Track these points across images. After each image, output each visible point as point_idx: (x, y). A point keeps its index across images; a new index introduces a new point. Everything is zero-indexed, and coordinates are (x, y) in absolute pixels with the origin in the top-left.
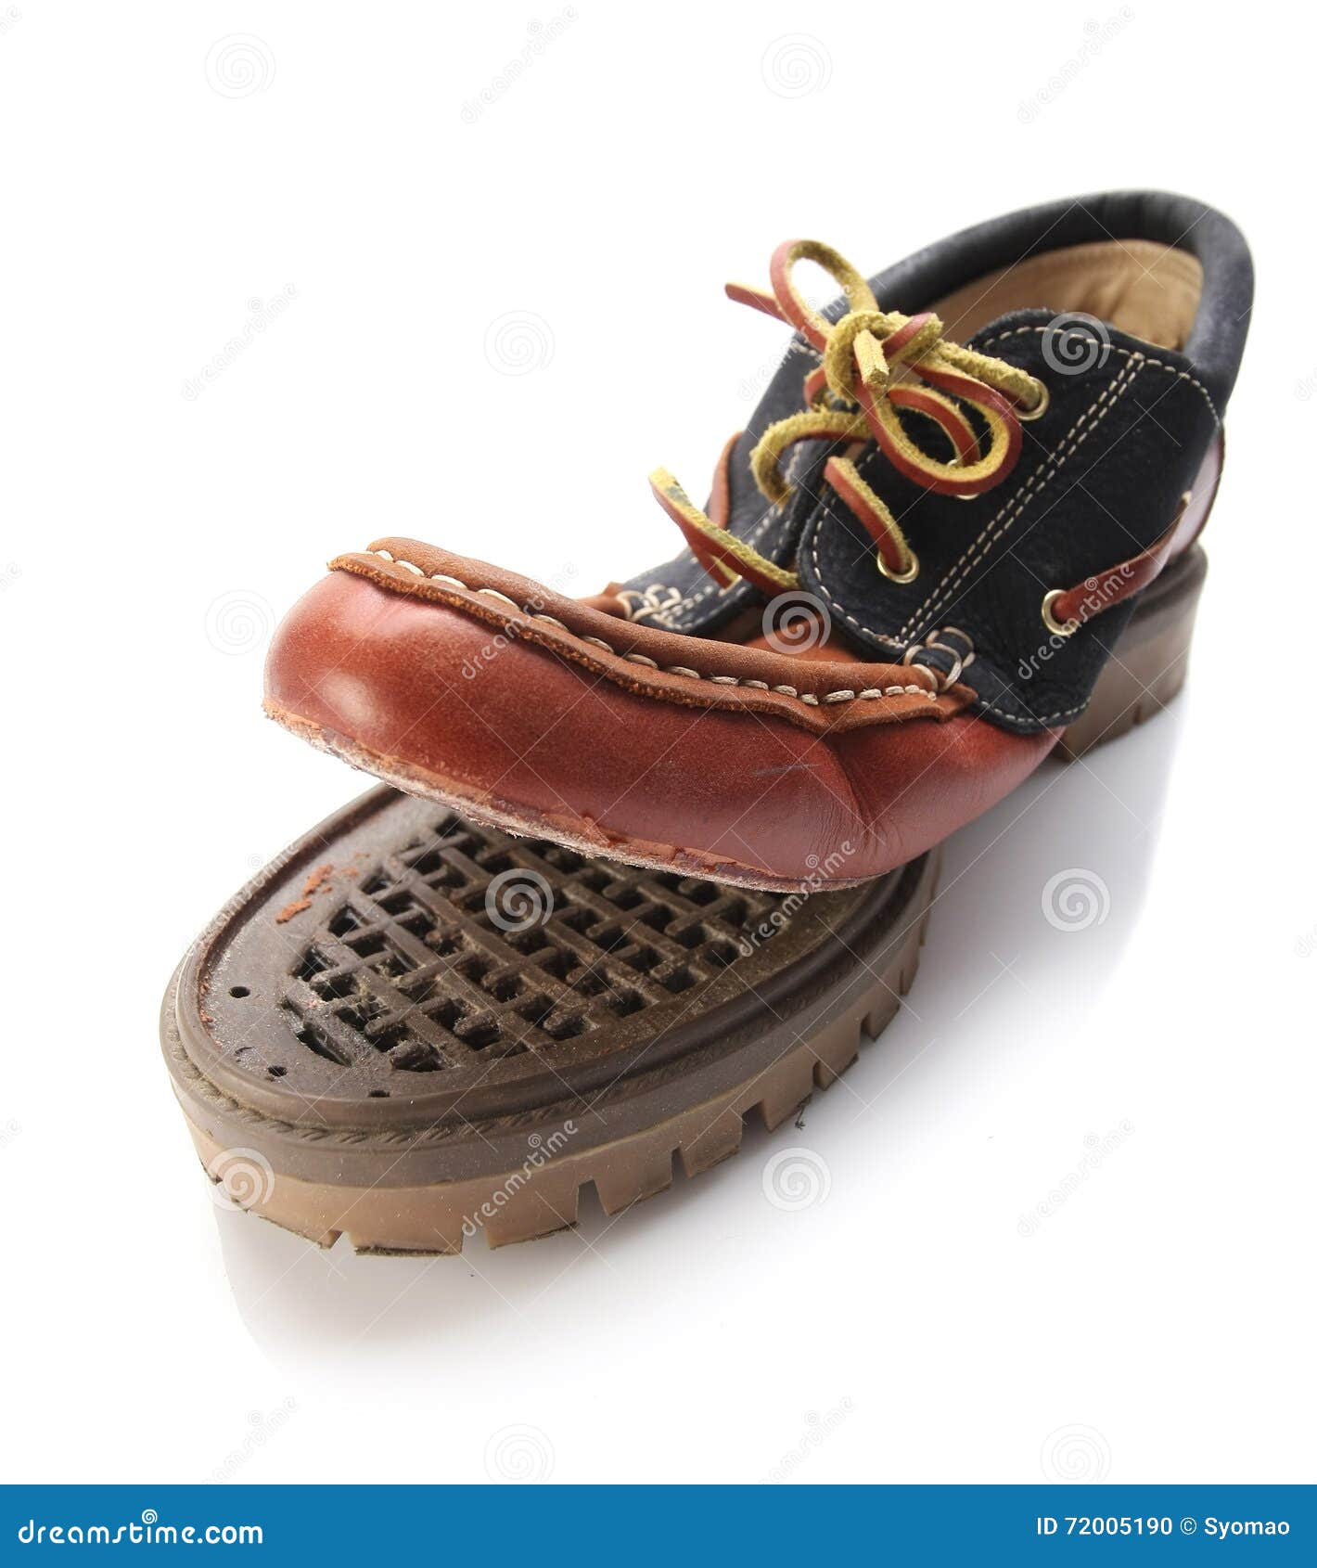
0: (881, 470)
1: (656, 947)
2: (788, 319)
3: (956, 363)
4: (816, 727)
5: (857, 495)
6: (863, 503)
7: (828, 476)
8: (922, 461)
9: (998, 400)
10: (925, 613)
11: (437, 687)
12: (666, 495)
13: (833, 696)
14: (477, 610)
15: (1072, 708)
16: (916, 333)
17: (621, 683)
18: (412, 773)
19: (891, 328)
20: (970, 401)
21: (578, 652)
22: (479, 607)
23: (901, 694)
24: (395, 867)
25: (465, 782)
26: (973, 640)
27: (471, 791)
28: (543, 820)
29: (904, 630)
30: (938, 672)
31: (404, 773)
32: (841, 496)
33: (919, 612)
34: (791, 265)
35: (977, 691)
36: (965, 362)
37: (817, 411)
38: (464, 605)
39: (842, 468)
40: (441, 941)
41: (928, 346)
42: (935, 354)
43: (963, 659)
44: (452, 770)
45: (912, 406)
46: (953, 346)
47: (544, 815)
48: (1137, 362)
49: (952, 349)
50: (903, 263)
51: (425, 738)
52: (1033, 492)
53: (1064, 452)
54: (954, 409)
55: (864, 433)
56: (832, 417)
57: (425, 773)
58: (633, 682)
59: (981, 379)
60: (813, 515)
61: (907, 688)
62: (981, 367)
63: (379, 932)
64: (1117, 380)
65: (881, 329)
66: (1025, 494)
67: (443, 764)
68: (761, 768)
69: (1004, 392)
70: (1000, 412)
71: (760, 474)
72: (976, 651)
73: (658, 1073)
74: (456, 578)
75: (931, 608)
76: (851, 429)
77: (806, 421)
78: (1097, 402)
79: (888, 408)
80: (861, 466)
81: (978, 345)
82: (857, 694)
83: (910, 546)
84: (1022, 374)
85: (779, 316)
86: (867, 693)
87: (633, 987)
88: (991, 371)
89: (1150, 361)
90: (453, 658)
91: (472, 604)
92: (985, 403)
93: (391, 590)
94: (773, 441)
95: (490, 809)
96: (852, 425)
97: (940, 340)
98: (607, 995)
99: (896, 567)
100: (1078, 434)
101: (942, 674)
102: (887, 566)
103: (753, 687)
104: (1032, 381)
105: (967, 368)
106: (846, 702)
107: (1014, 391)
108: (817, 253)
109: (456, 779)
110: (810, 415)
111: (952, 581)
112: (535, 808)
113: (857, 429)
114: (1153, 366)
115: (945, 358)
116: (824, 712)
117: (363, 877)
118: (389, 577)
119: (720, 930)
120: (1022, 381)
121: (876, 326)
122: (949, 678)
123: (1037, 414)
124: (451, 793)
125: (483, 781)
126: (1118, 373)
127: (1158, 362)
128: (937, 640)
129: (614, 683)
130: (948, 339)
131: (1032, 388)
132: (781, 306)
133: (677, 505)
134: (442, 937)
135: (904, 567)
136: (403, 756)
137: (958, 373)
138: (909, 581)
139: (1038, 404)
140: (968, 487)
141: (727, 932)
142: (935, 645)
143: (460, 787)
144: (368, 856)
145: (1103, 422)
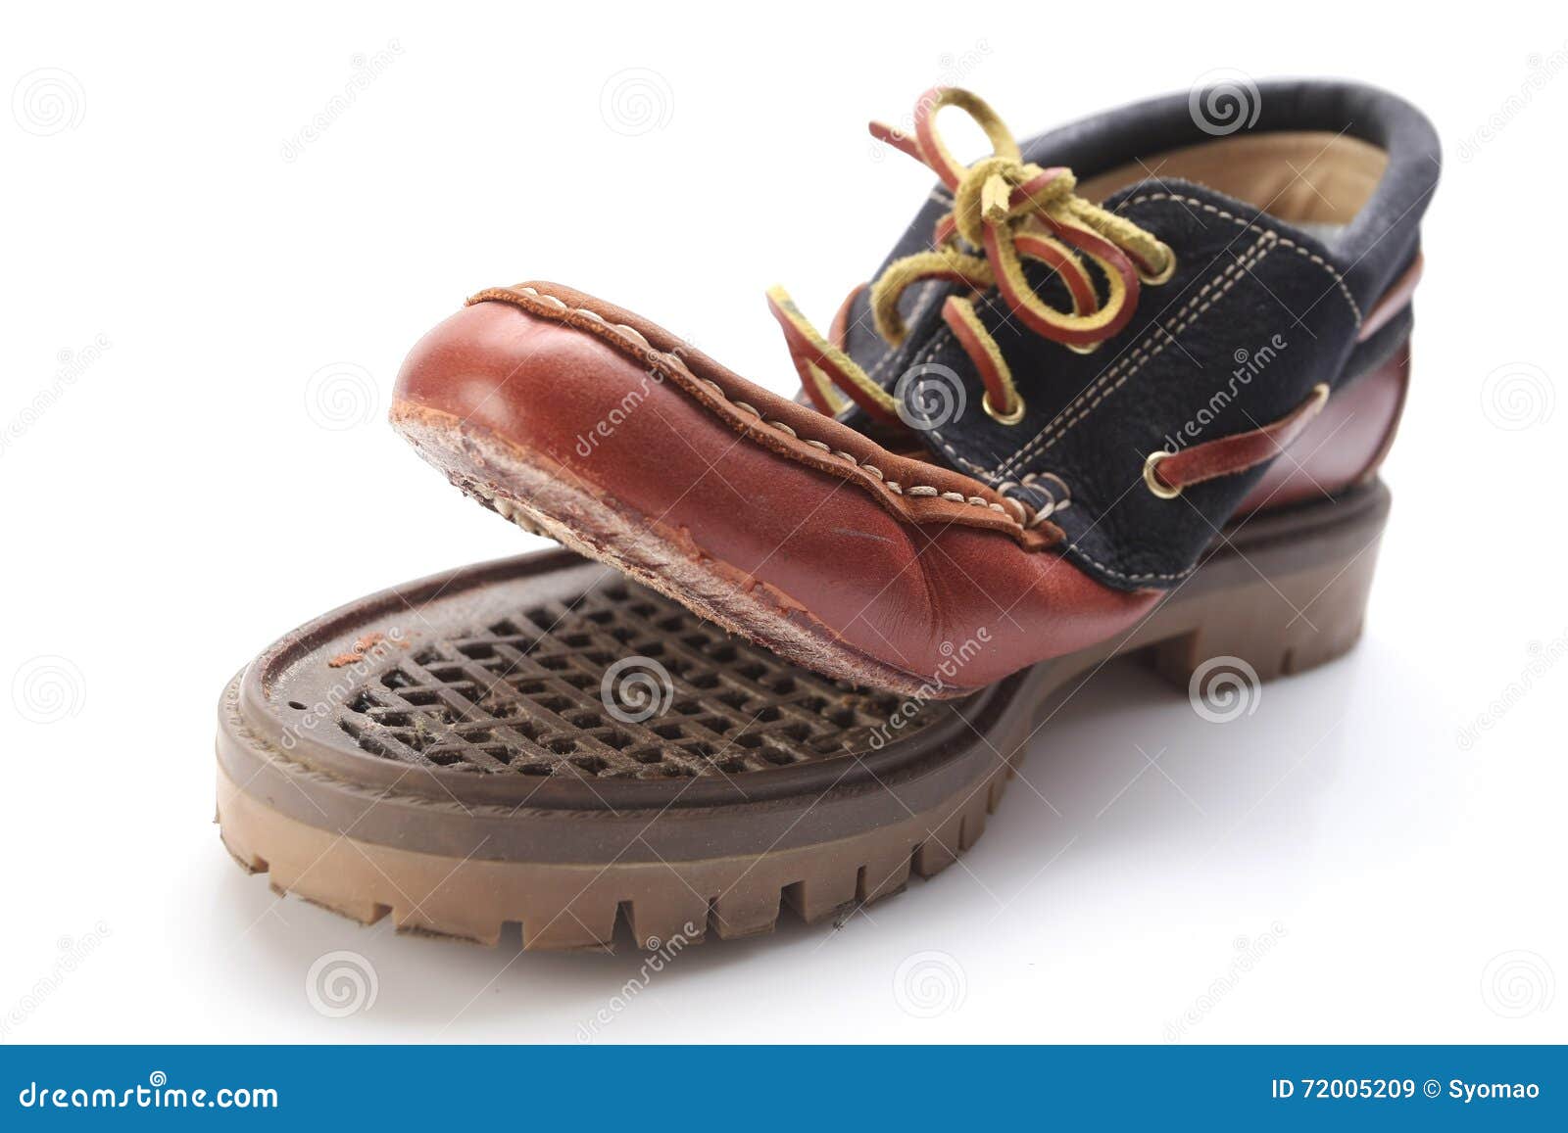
0: (997, 312)
1: (711, 743)
2: (927, 161)
3: (1084, 219)
4: (897, 511)
5: (970, 331)
6: (975, 339)
7: (946, 314)
8: (1038, 307)
9: (1120, 257)
10: (1025, 455)
11: (573, 393)
12: (781, 305)
13: (916, 490)
14: (614, 337)
15: (1168, 574)
16: (1047, 183)
17: (728, 420)
18: (539, 463)
19: (1023, 177)
20: (1093, 256)
21: (696, 387)
22: (617, 335)
23: (984, 507)
24: (448, 649)
25: (584, 477)
26: (1071, 489)
27: (587, 485)
28: (645, 524)
29: (1001, 467)
30: (1028, 506)
31: (532, 462)
32: (955, 333)
33: (1019, 454)
34: (936, 110)
35: (1066, 533)
36: (1093, 219)
37: (944, 252)
38: (603, 332)
39: (960, 307)
40: (495, 707)
41: (1057, 199)
42: (1064, 207)
43: (1057, 503)
44: (575, 464)
45: (1035, 254)
46: (1084, 202)
47: (647, 519)
48: (1269, 241)
49: (1082, 205)
50: (1066, 129)
51: (557, 433)
52: (1150, 354)
53: (1184, 319)
54: (1076, 262)
55: (987, 278)
56: (957, 259)
57: (550, 464)
58: (739, 422)
59: (1107, 235)
60: (925, 349)
61: (991, 505)
62: (1108, 225)
63: (432, 692)
64: (1246, 255)
65: (1014, 177)
66: (1140, 355)
67: (568, 458)
68: (841, 527)
69: (1128, 253)
70: (1122, 271)
71: (879, 310)
72: (1073, 500)
73: (708, 810)
74: (597, 312)
75: (1031, 452)
76: (975, 273)
77: (930, 261)
78: (1223, 274)
79: (1012, 252)
80: (979, 309)
81: (1111, 206)
82: (940, 494)
83: (1019, 389)
84: (1149, 237)
85: (918, 157)
86: (949, 495)
87: (687, 764)
88: (1118, 230)
89: (1284, 242)
90: (590, 371)
91: (611, 332)
92: (1107, 259)
93: (538, 315)
94: (895, 277)
95: (602, 504)
96: (978, 270)
97: (1072, 196)
98: (662, 765)
99: (1000, 407)
100: (1200, 303)
101: (1031, 510)
102: (992, 405)
103: (843, 458)
104: (1159, 246)
105: (1095, 224)
106: (927, 496)
107: (1140, 252)
108: (964, 100)
109: (577, 473)
110: (938, 255)
111: (1056, 430)
112: (639, 510)
113: (981, 274)
114: (1286, 247)
115: (1073, 213)
116: (905, 501)
117: (414, 650)
118: (537, 304)
119: (778, 741)
120: (1148, 244)
121: (1008, 173)
122: (1039, 514)
123: (1163, 279)
124: (570, 485)
125: (600, 478)
126: (1248, 248)
127: (1290, 243)
128: (1033, 481)
129: (722, 420)
130: (1081, 196)
131: (1157, 253)
132: (923, 148)
133: (791, 317)
134: (497, 704)
135: (1009, 409)
136: (534, 447)
137: (1085, 228)
138: (1012, 423)
139: (1164, 270)
140: (1082, 337)
141: (787, 743)
142: (1029, 485)
143: (580, 481)
144: (419, 635)
145: (1228, 294)
